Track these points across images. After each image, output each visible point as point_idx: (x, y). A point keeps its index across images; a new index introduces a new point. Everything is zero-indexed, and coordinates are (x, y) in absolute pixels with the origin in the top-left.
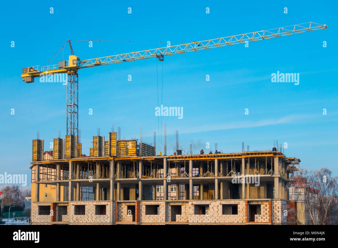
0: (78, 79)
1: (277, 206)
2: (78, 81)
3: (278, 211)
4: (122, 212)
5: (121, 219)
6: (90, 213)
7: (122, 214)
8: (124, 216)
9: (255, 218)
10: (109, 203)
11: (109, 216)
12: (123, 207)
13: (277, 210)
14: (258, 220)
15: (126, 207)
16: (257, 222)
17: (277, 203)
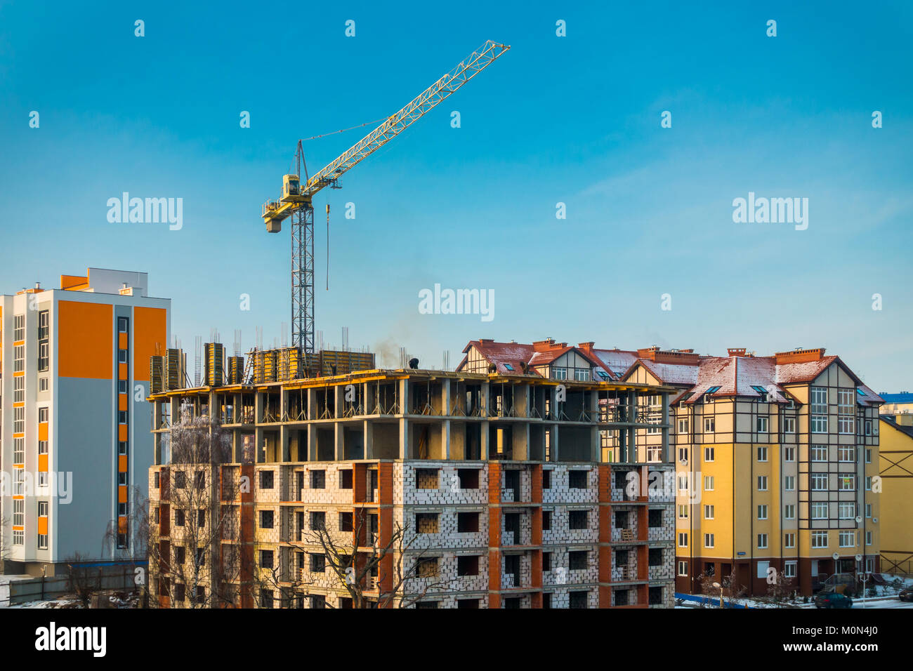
6: (190, 485)
11: (208, 490)
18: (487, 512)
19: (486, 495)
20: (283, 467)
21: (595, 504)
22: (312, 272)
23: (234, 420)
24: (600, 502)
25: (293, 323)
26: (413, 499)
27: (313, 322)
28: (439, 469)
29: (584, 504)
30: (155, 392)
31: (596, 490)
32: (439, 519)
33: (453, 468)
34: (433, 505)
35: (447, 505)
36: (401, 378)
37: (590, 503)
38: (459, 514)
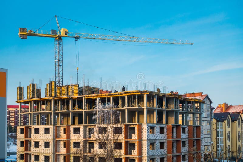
0: (62, 43)
1: (145, 128)
2: (62, 44)
3: (145, 132)
4: (61, 133)
5: (60, 137)
6: (42, 133)
7: (61, 134)
8: (62, 135)
9: (132, 136)
10: (51, 127)
11: (51, 135)
12: (61, 129)
13: (145, 130)
14: (133, 137)
15: (63, 129)
16: (133, 139)
17: (144, 126)
18: (166, 142)
19: (166, 136)
20: (84, 126)
21: (187, 139)
22: (62, 61)
23: (59, 109)
24: (189, 138)
25: (55, 78)
26: (149, 137)
27: (62, 78)
28: (155, 127)
29: (185, 139)
30: (20, 100)
31: (188, 134)
32: (155, 145)
33: (158, 126)
34: (154, 140)
35: (157, 140)
36: (145, 94)
37: (186, 139)
38: (160, 143)
